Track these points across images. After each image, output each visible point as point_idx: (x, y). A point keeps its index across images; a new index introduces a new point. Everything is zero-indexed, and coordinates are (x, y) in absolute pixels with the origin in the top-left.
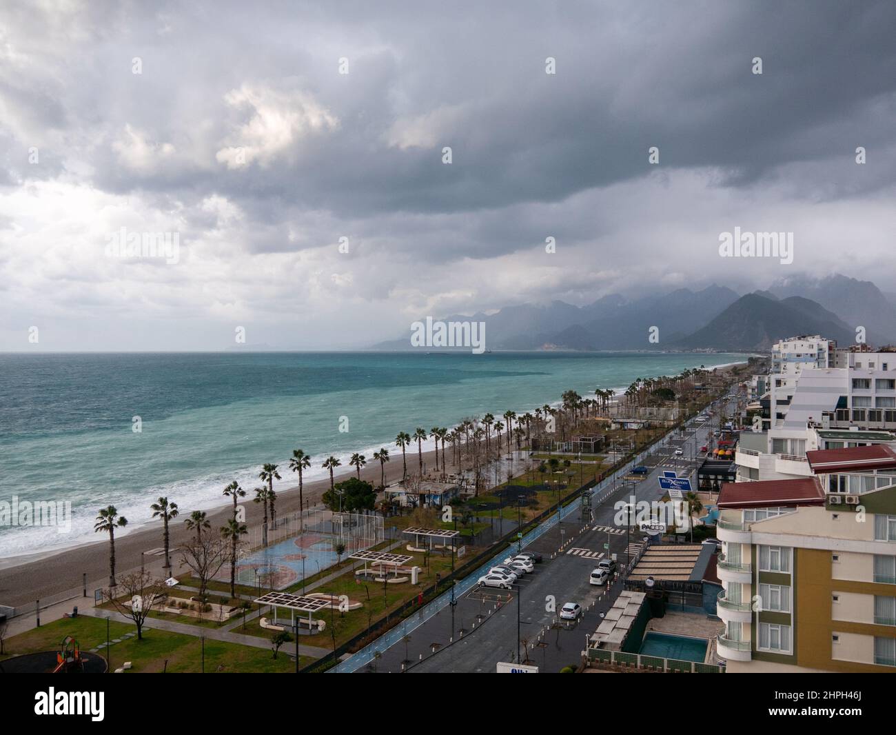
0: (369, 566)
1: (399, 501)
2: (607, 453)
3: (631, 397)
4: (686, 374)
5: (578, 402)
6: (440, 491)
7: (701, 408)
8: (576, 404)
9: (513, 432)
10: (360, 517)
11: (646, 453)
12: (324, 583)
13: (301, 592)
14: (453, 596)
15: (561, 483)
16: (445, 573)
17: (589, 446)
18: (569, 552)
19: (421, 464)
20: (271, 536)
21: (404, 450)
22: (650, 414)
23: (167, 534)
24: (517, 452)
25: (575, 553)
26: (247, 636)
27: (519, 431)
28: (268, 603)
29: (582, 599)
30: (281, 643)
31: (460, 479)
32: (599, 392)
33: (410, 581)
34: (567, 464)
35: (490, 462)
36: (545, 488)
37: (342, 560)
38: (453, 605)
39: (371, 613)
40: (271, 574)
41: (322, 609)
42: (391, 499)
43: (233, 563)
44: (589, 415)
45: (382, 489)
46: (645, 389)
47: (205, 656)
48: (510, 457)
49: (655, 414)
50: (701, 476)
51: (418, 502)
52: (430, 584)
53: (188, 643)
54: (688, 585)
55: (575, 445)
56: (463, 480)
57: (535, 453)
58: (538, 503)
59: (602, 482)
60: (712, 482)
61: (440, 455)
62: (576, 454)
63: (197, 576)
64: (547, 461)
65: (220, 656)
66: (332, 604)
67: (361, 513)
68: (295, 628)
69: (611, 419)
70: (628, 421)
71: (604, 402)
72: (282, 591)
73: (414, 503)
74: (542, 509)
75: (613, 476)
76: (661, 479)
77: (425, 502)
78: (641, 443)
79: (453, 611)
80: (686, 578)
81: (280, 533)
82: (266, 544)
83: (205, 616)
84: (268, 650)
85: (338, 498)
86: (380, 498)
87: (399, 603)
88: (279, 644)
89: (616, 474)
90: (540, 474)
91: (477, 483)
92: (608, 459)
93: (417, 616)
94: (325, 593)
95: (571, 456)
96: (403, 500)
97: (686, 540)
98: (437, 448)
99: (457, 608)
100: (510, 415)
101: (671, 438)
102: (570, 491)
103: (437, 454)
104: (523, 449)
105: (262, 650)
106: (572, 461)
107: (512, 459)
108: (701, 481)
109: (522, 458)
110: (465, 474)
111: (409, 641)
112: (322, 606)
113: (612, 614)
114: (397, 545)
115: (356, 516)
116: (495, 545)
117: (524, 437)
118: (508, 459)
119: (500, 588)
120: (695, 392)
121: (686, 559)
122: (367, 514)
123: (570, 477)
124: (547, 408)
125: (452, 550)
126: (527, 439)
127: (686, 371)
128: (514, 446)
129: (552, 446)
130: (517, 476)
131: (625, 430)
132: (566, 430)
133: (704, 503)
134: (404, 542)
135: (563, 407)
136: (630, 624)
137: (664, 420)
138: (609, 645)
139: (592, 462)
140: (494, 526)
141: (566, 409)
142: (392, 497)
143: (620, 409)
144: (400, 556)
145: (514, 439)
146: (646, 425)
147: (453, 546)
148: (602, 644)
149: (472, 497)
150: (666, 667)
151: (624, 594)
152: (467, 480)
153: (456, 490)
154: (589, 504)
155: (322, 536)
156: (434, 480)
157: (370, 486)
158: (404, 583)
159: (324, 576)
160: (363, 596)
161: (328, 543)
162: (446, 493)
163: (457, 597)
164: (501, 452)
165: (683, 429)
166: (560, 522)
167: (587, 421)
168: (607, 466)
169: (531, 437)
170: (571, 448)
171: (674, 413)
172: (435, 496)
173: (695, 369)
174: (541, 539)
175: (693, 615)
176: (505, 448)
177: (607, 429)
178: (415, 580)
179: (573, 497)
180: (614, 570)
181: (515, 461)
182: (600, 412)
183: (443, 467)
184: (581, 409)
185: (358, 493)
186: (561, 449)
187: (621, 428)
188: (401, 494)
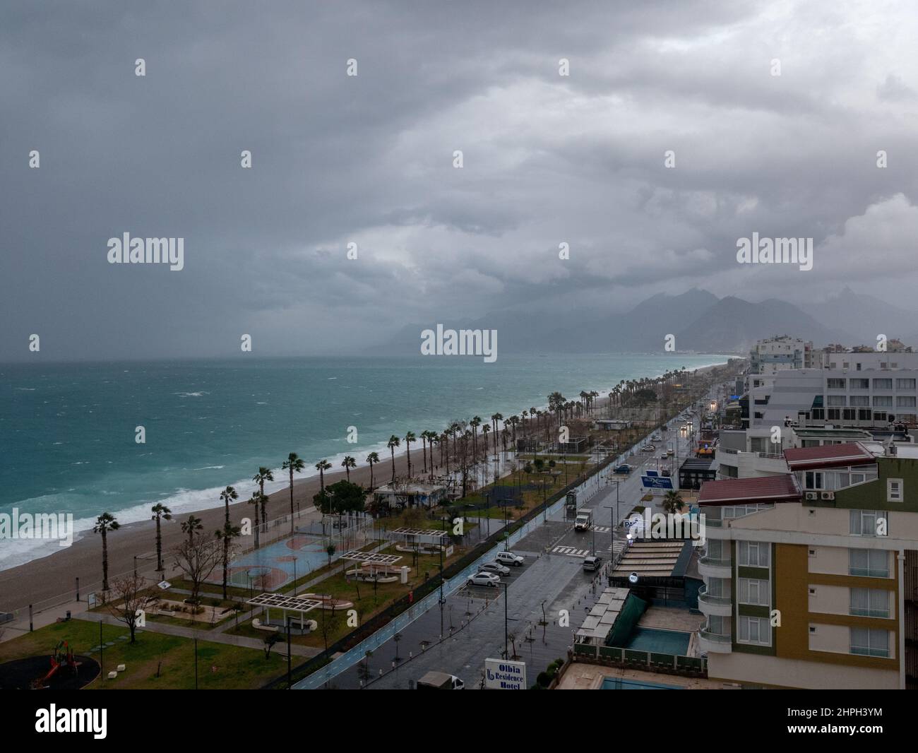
0: (360, 565)
1: (388, 503)
2: (590, 453)
3: (614, 399)
4: (668, 376)
5: (563, 404)
6: (428, 493)
7: (683, 407)
8: (561, 405)
9: (500, 434)
10: (350, 518)
11: (629, 453)
12: (315, 583)
13: (292, 592)
14: (442, 594)
15: (546, 483)
16: (433, 573)
18: (555, 550)
19: (409, 466)
20: (263, 538)
21: (393, 452)
22: (633, 415)
23: (159, 538)
24: (504, 453)
25: (561, 551)
26: (240, 637)
27: (505, 432)
28: (260, 603)
29: (567, 596)
30: (274, 643)
31: (448, 480)
32: (583, 394)
33: (400, 579)
34: (552, 464)
35: (477, 463)
36: (531, 487)
37: (332, 561)
38: (442, 604)
39: (361, 613)
40: (263, 576)
41: (314, 609)
43: (225, 565)
44: (573, 416)
45: (370, 490)
46: (627, 390)
47: (198, 657)
48: (496, 458)
49: (637, 414)
50: (683, 475)
51: (407, 504)
52: (418, 583)
53: (181, 645)
54: (671, 580)
55: (560, 445)
56: (451, 481)
57: (521, 454)
58: (523, 503)
59: (587, 482)
60: (693, 480)
61: (428, 456)
62: (561, 455)
63: (190, 578)
64: (532, 461)
65: (212, 657)
66: (323, 604)
67: (351, 514)
68: (287, 629)
69: (595, 420)
70: (611, 421)
71: (588, 404)
72: (274, 593)
73: (403, 504)
74: (528, 508)
75: (597, 475)
76: (643, 478)
77: (413, 503)
78: (625, 443)
79: (442, 609)
80: (669, 574)
81: (271, 535)
82: (257, 546)
83: (198, 618)
84: (261, 650)
85: (328, 499)
86: (369, 499)
87: (389, 602)
88: (271, 644)
89: (600, 473)
90: (526, 473)
91: (464, 484)
92: (592, 459)
93: (406, 614)
94: (316, 593)
95: (556, 457)
96: (393, 501)
98: (425, 449)
99: (446, 607)
100: (497, 417)
101: (653, 437)
102: (556, 490)
104: (509, 450)
105: (255, 651)
106: (557, 462)
107: (498, 460)
108: (682, 480)
109: (508, 459)
110: (452, 475)
111: (399, 639)
112: (313, 607)
113: (596, 610)
114: (386, 545)
115: (346, 517)
116: (483, 544)
117: (510, 439)
118: (494, 460)
119: (487, 586)
120: (677, 393)
121: (668, 555)
122: (357, 515)
123: (555, 476)
124: (533, 411)
125: (440, 550)
126: (513, 440)
127: (668, 373)
128: (501, 447)
129: (538, 447)
130: (503, 476)
131: (608, 431)
132: (550, 431)
133: (685, 500)
134: (393, 542)
135: (548, 410)
136: (614, 619)
137: (646, 420)
138: (594, 639)
139: (576, 462)
140: (481, 525)
141: (551, 410)
142: (381, 498)
143: (604, 410)
144: (390, 556)
145: (500, 440)
146: (629, 425)
147: (441, 545)
148: (588, 639)
149: (459, 497)
150: (649, 661)
151: (608, 590)
152: (455, 481)
153: (444, 491)
154: (574, 503)
155: (314, 537)
156: (422, 482)
157: (360, 488)
158: (395, 582)
159: (315, 577)
160: (353, 596)
161: (318, 544)
162: (434, 494)
163: (445, 596)
164: (488, 453)
165: (664, 429)
166: (546, 521)
167: (572, 422)
168: (591, 466)
169: (517, 438)
170: (556, 448)
171: (656, 413)
172: (424, 496)
173: (676, 371)
174: (526, 537)
175: (675, 610)
176: (492, 450)
177: (591, 430)
178: (405, 580)
179: (559, 496)
180: (599, 567)
181: (501, 462)
182: (584, 413)
183: (431, 469)
184: (566, 411)
185: (348, 495)
186: (546, 450)
187: (605, 429)
188: (390, 495)
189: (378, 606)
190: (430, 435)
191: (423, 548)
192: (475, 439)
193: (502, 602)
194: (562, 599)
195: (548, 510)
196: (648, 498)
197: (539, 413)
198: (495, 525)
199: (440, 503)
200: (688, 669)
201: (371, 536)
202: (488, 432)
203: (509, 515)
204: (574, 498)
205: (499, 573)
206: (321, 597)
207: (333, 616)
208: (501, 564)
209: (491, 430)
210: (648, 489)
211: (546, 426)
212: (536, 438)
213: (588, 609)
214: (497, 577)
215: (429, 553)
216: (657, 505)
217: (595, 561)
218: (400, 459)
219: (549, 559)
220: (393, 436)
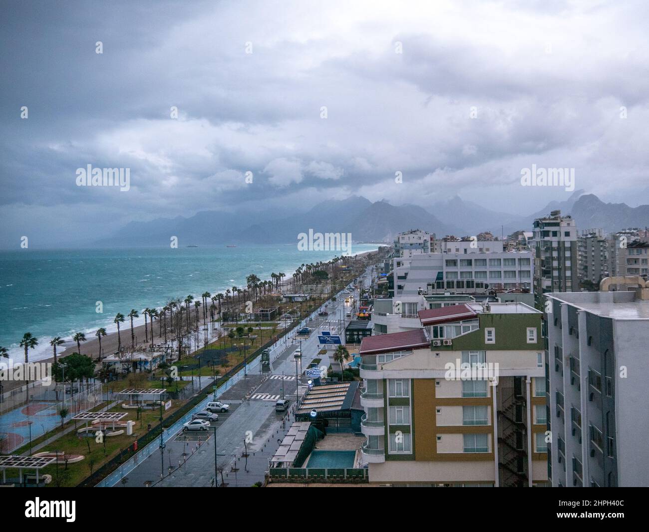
0: (90, 424)
1: (115, 369)
2: (279, 320)
3: (297, 278)
4: (336, 260)
5: (258, 283)
6: (150, 359)
7: (347, 283)
8: (256, 285)
9: (209, 308)
10: (80, 385)
11: (309, 319)
12: (49, 443)
13: (28, 453)
14: (162, 440)
15: (246, 345)
16: (155, 424)
17: (266, 315)
18: (253, 397)
19: (133, 338)
21: (119, 327)
22: (311, 290)
24: (212, 323)
25: (258, 398)
27: (213, 307)
29: (265, 432)
31: (166, 348)
32: (273, 276)
33: (126, 432)
34: (250, 330)
35: (190, 333)
36: (234, 349)
37: (65, 422)
38: (162, 448)
39: (92, 464)
41: (48, 465)
42: (108, 369)
44: (266, 292)
45: (99, 360)
46: (307, 272)
49: (314, 289)
50: (348, 333)
51: (131, 369)
52: (143, 433)
54: (341, 412)
56: (168, 348)
57: (226, 324)
58: (229, 362)
59: (277, 342)
60: (356, 337)
61: (149, 329)
62: (257, 322)
64: (235, 329)
66: (57, 460)
67: (81, 381)
68: (23, 485)
69: (282, 294)
70: (295, 295)
71: (277, 283)
72: (10, 455)
73: (128, 369)
74: (232, 366)
75: (285, 337)
76: (320, 337)
77: (137, 368)
78: (305, 311)
79: (162, 453)
80: (340, 408)
81: (7, 404)
85: (61, 370)
86: (98, 367)
87: (117, 452)
89: (287, 335)
90: (230, 339)
91: (180, 350)
92: (281, 325)
93: (132, 460)
94: (50, 451)
95: (253, 324)
96: (119, 368)
97: (338, 380)
98: (146, 322)
99: (165, 450)
100: (206, 295)
101: (326, 306)
102: (253, 351)
103: (146, 327)
104: (216, 321)
106: (254, 328)
107: (207, 329)
108: (348, 337)
109: (216, 328)
110: (169, 343)
111: (126, 482)
112: (48, 463)
113: (287, 440)
114: (114, 404)
115: (77, 384)
116: (197, 397)
117: (216, 311)
118: (204, 329)
119: (200, 430)
120: (343, 273)
121: (338, 394)
122: (87, 382)
123: (252, 340)
124: (235, 289)
125: (160, 405)
126: (219, 313)
127: (336, 257)
128: (209, 319)
129: (239, 317)
130: (212, 342)
131: (293, 302)
133: (351, 352)
134: (120, 401)
135: (247, 288)
136: (300, 446)
137: (321, 294)
138: (285, 463)
139: (269, 328)
140: (194, 382)
142: (109, 366)
143: (289, 287)
144: (117, 413)
145: (209, 313)
146: (308, 298)
147: (161, 401)
148: (280, 464)
149: (176, 360)
150: (326, 475)
151: (294, 424)
152: (172, 348)
153: (163, 356)
154: (268, 359)
155: (47, 403)
156: (144, 350)
157: (89, 358)
158: (121, 435)
159: (49, 437)
160: (84, 450)
161: (53, 409)
162: (154, 359)
163: (165, 441)
164: (199, 324)
165: (334, 300)
166: (246, 375)
167: (265, 297)
168: (281, 330)
169: (222, 311)
170: (252, 318)
171: (328, 288)
172: (146, 362)
173: (342, 256)
174: (231, 389)
175: (345, 434)
176: (202, 321)
177: (279, 302)
178: (130, 432)
179: (254, 356)
180: (288, 407)
181: (210, 331)
182: (274, 289)
183: (152, 338)
184: (260, 289)
185: (79, 365)
186: (246, 320)
187: (290, 301)
188: (117, 362)
189: (107, 456)
190: (151, 312)
191: (146, 405)
192: (188, 314)
193: (212, 442)
194: (259, 435)
195: (247, 366)
196: (323, 352)
197: (239, 290)
198: (205, 381)
199: (160, 366)
200: (355, 478)
201: (100, 398)
202: (199, 307)
203: (217, 373)
204: (268, 355)
205: (209, 419)
206: (55, 454)
207: (66, 469)
208: (211, 412)
209: (202, 306)
210: (324, 345)
212: (237, 310)
213: (280, 441)
214: (207, 422)
215: (151, 408)
216: (330, 357)
217: (285, 403)
218: (126, 332)
219: (249, 404)
220: (119, 314)
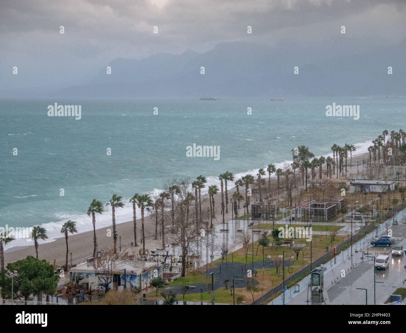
1: (88, 284)
2: (343, 221)
3: (375, 154)
5: (311, 160)
6: (139, 272)
9: (230, 197)
15: (286, 259)
17: (321, 213)
19: (115, 238)
21: (94, 222)
22: (398, 173)
24: (234, 221)
27: (237, 196)
31: (163, 256)
32: (336, 149)
35: (200, 234)
36: (267, 264)
42: (77, 282)
44: (323, 175)
45: (65, 268)
46: (392, 143)
48: (225, 228)
49: (404, 172)
51: (111, 285)
55: (305, 212)
56: (167, 256)
57: (256, 223)
58: (258, 283)
59: (337, 257)
61: (139, 226)
62: (306, 224)
64: (270, 232)
69: (349, 180)
70: (370, 182)
71: (341, 161)
73: (106, 285)
74: (262, 290)
75: (350, 249)
77: (119, 284)
78: (386, 209)
85: (9, 280)
86: (64, 280)
89: (354, 247)
90: (261, 246)
91: (184, 260)
92: (344, 229)
95: (299, 226)
96: (93, 282)
98: (135, 217)
100: (227, 177)
102: (297, 268)
103: (135, 224)
104: (241, 218)
107: (227, 231)
109: (240, 229)
110: (169, 249)
117: (242, 203)
118: (223, 231)
124: (271, 168)
126: (246, 206)
128: (230, 215)
129: (277, 214)
130: (233, 251)
131: (366, 194)
132: (294, 194)
139: (324, 233)
141: (294, 168)
142: (79, 278)
143: (361, 168)
145: (230, 206)
146: (392, 187)
149: (178, 276)
152: (171, 256)
153: (159, 268)
154: (321, 283)
156: (131, 258)
157: (52, 266)
162: (146, 273)
164: (214, 221)
167: (320, 183)
168: (344, 237)
169: (252, 203)
170: (299, 216)
172: (133, 276)
176: (219, 217)
177: (344, 193)
179: (301, 276)
182: (336, 171)
183: (143, 241)
184: (313, 169)
185: (35, 275)
186: (288, 218)
187: (361, 191)
188: (90, 274)
192: (198, 204)
195: (287, 292)
197: (279, 171)
199: (154, 284)
202: (214, 195)
204: (320, 277)
209: (219, 191)
211: (287, 187)
212: (274, 203)
218: (104, 230)
220: (94, 201)
